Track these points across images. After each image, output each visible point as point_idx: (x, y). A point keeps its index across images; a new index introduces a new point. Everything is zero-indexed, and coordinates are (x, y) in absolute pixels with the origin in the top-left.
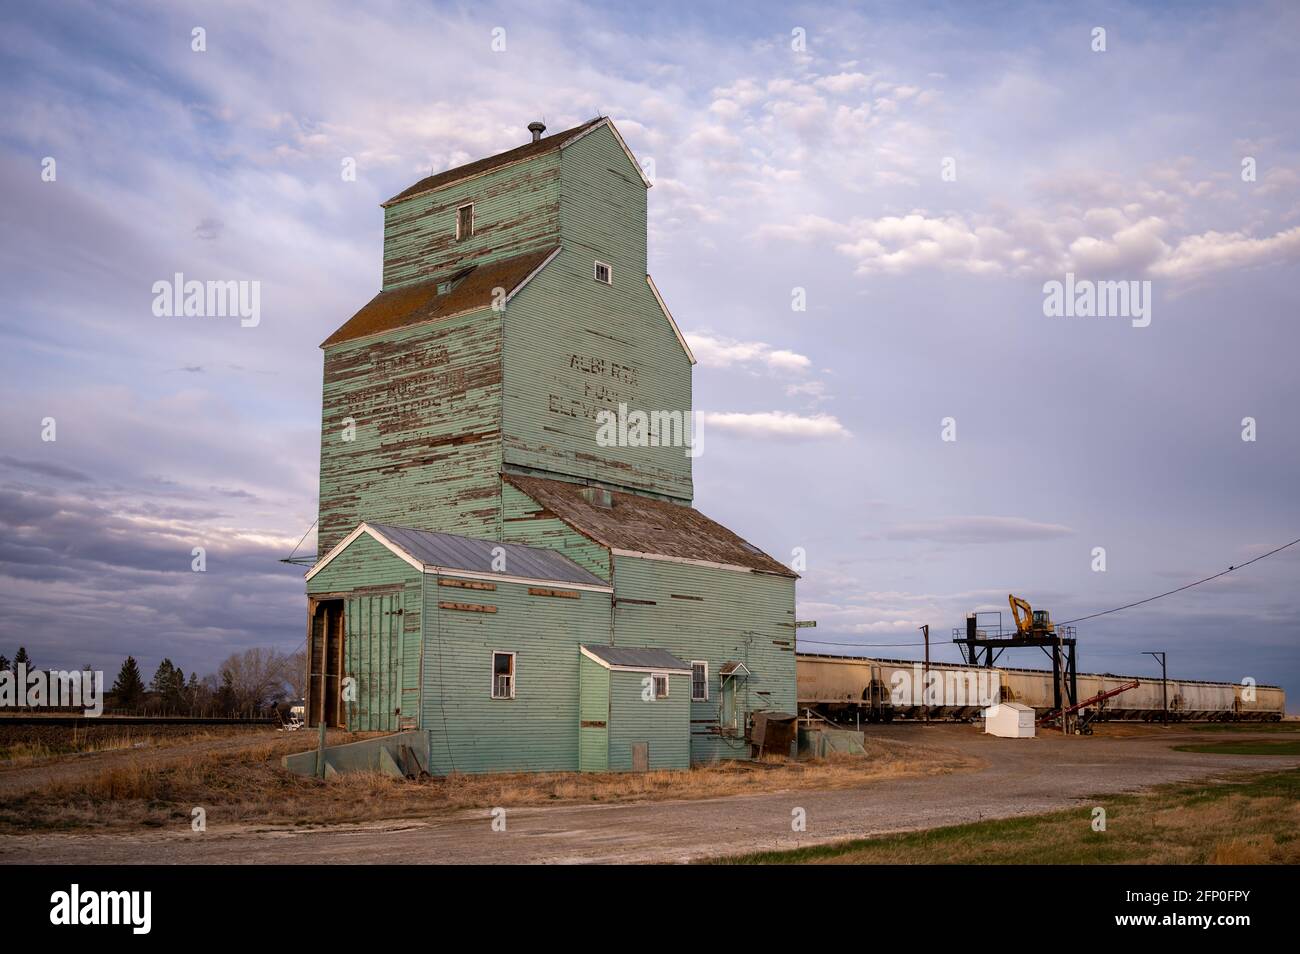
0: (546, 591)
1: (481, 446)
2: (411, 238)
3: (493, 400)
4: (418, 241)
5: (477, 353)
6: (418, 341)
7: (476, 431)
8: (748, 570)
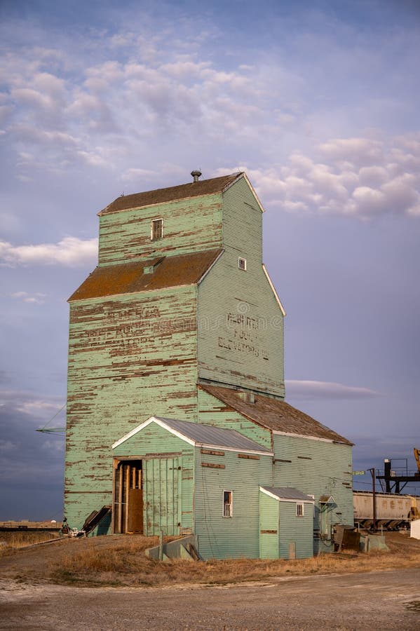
0: (245, 456)
1: (183, 367)
2: (119, 236)
3: (191, 340)
4: (123, 238)
5: (179, 312)
6: (137, 302)
7: (179, 358)
8: (331, 441)
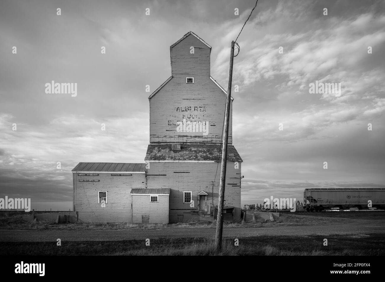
0: (117, 174)
8: (213, 161)
